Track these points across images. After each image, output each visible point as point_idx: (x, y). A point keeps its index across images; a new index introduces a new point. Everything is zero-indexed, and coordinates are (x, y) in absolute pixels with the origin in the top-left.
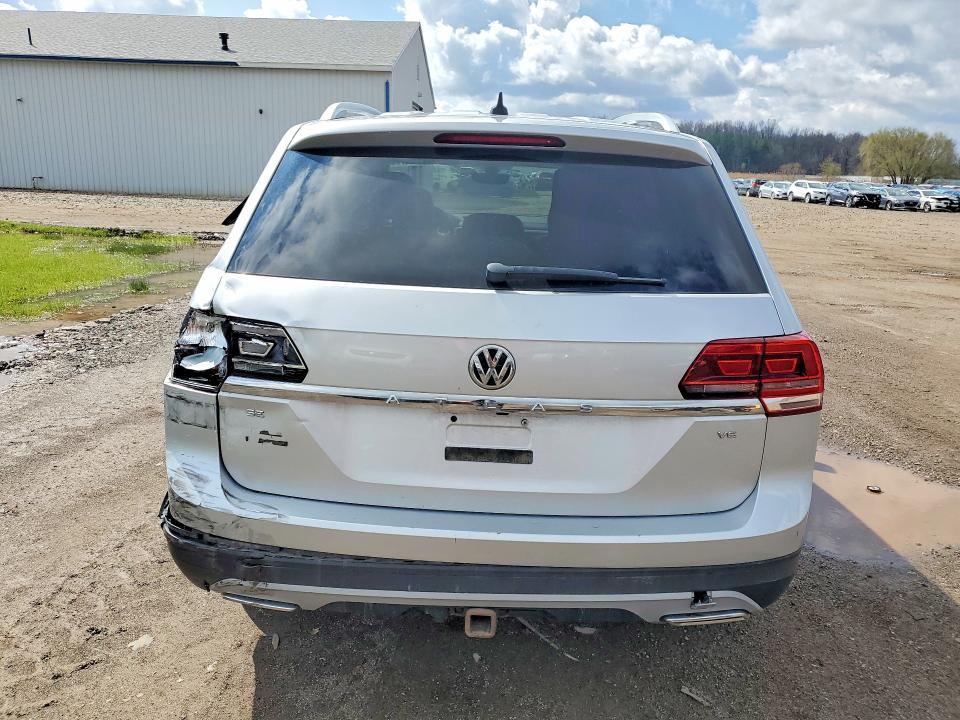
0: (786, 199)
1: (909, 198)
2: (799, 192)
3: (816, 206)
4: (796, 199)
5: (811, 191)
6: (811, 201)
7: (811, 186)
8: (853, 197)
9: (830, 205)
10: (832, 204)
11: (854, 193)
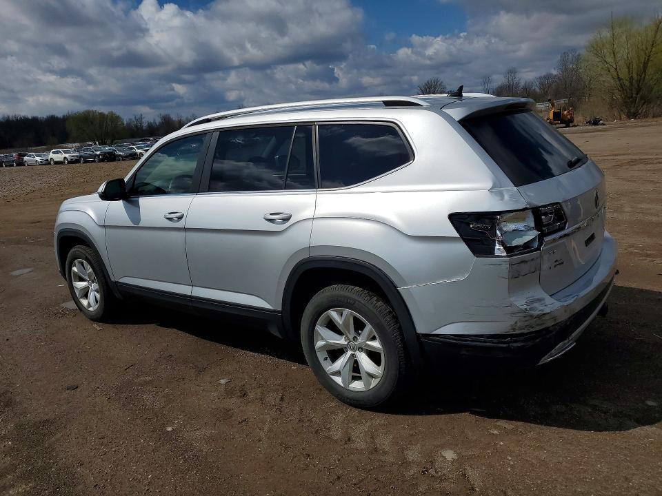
0: (50, 164)
1: (129, 152)
2: (58, 157)
3: (74, 165)
4: (56, 163)
5: (67, 155)
6: (69, 162)
7: (65, 152)
8: (98, 156)
9: (84, 163)
10: (85, 162)
11: (98, 153)
